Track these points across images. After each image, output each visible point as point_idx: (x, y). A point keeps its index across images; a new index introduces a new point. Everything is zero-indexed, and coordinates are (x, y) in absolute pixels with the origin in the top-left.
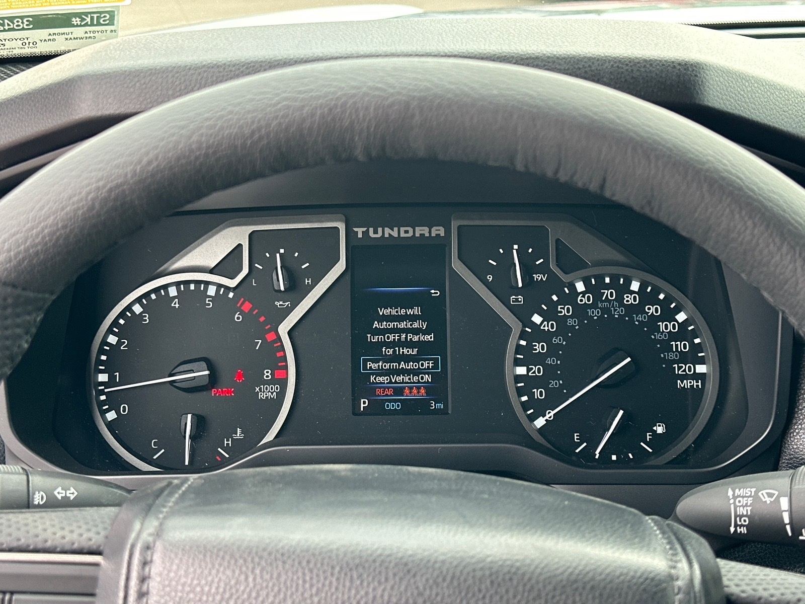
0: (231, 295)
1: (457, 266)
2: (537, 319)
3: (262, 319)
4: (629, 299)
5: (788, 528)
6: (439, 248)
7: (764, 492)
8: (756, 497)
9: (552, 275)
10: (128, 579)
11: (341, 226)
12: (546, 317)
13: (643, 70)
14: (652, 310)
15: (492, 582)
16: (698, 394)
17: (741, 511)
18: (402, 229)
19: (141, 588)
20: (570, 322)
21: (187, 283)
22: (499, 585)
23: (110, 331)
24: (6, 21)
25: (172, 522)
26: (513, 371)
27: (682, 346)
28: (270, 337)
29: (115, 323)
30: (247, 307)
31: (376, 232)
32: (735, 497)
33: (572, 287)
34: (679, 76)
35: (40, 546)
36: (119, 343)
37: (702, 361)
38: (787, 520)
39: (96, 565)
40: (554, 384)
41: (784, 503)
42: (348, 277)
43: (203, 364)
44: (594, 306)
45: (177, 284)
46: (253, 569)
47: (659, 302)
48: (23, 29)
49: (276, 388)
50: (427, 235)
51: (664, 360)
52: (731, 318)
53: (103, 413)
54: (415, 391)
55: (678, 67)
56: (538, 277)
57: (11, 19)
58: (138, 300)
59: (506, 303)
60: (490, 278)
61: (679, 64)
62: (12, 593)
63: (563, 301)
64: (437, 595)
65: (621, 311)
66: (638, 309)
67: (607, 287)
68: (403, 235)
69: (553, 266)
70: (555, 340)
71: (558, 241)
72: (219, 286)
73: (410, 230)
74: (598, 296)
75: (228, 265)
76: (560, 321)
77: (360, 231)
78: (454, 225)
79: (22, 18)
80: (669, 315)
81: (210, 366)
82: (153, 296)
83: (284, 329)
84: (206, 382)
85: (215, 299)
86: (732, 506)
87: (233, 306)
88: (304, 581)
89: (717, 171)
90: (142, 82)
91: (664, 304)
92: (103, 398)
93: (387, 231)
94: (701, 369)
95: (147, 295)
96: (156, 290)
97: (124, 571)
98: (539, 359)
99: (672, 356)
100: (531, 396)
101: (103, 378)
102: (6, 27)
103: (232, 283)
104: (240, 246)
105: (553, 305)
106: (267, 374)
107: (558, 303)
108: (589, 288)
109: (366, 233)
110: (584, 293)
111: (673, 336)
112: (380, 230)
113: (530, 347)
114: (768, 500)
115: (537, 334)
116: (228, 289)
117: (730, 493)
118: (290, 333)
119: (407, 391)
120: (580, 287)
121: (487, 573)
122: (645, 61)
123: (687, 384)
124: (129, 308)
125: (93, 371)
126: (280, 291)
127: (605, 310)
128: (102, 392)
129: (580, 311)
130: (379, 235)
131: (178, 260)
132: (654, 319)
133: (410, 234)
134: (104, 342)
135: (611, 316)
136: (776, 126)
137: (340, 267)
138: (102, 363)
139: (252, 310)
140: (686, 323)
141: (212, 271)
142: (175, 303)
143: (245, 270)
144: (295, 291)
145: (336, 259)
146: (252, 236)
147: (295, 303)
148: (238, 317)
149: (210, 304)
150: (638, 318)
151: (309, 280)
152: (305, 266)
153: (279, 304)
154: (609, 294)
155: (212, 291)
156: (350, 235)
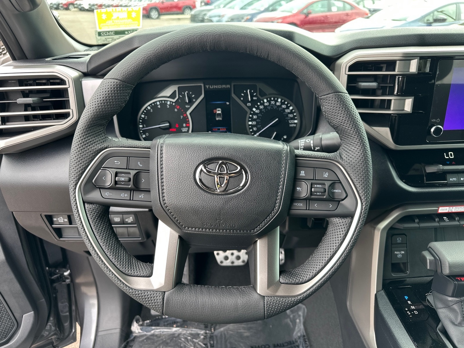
0: (174, 104)
1: (233, 95)
2: (254, 109)
3: (182, 110)
4: (278, 104)
5: (312, 148)
6: (228, 91)
7: (307, 140)
8: (305, 141)
9: (258, 98)
10: (158, 151)
11: (202, 85)
12: (257, 109)
13: (279, 33)
14: (284, 106)
15: (242, 149)
16: (295, 128)
17: (301, 145)
18: (219, 86)
19: (161, 152)
20: (263, 110)
21: (162, 101)
22: (244, 149)
23: (142, 114)
24: (107, 33)
25: (166, 140)
26: (248, 123)
27: (291, 116)
28: (185, 115)
29: (143, 112)
30: (178, 107)
31: (212, 86)
32: (300, 142)
33: (263, 101)
34: (288, 35)
35: (135, 146)
36: (145, 117)
37: (296, 119)
38: (312, 146)
39: (150, 151)
40: (259, 126)
41: (312, 142)
42: (205, 99)
43: (168, 122)
44: (269, 106)
45: (159, 101)
46: (187, 147)
47: (285, 104)
48: (112, 35)
49: (187, 129)
50: (225, 87)
51: (286, 119)
52: (303, 106)
53: (142, 135)
54: (223, 129)
55: (288, 33)
56: (254, 98)
57: (109, 32)
58: (149, 105)
59: (246, 105)
60: (242, 99)
61: (288, 32)
62: (129, 157)
63: (261, 104)
64: (229, 152)
65: (276, 107)
66: (280, 106)
67: (272, 100)
68: (219, 87)
69: (258, 95)
70: (259, 115)
71: (260, 89)
72: (171, 102)
73: (221, 86)
74: (270, 103)
75: (173, 96)
76: (261, 110)
77: (207, 86)
78: (233, 84)
79: (112, 32)
80: (288, 108)
81: (169, 123)
82: (153, 105)
83: (188, 113)
84: (168, 127)
85: (170, 105)
86: (300, 144)
87: (174, 107)
88: (199, 150)
89: (295, 51)
90: (151, 37)
91: (287, 105)
92: (141, 131)
93: (215, 86)
94: (296, 121)
95: (151, 104)
96: (154, 103)
97: (157, 149)
98: (255, 120)
99: (288, 118)
100: (253, 129)
101: (141, 126)
102: (107, 35)
103: (174, 101)
104: (175, 91)
105: (258, 106)
106: (184, 125)
107: (260, 105)
108: (268, 101)
109: (209, 87)
110: (266, 102)
111: (289, 113)
112: (213, 86)
113: (252, 117)
114: (308, 142)
115: (255, 114)
116: (173, 102)
117: (299, 141)
118: (190, 114)
119: (221, 129)
120: (265, 101)
121: (241, 147)
122: (280, 31)
123: (292, 125)
124: (146, 108)
125: (138, 124)
126: (187, 103)
127: (272, 107)
128: (141, 130)
129: (265, 107)
130: (213, 87)
131: (160, 94)
132: (284, 109)
133: (221, 87)
134: (141, 117)
135: (273, 108)
136: (313, 49)
137: (202, 96)
138: (141, 122)
139: (179, 108)
140: (292, 110)
141: (168, 97)
142: (159, 107)
143: (177, 97)
144: (191, 102)
145: (201, 94)
146: (179, 88)
147: (191, 106)
148: (176, 110)
149: (168, 107)
150: (280, 109)
151: (194, 100)
152: (193, 96)
153: (187, 106)
154: (273, 102)
155: (169, 103)
156: (205, 87)
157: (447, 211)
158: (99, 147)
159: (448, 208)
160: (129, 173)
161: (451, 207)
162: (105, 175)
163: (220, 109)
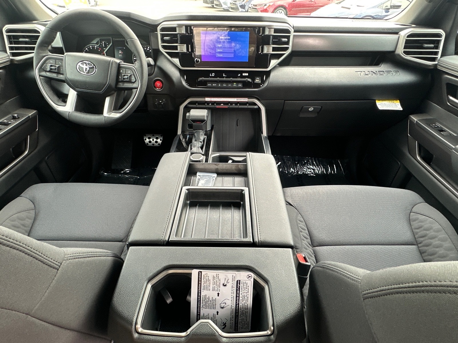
3: (102, 51)
4: (148, 49)
11: (111, 38)
19: (65, 58)
28: (103, 53)
29: (84, 51)
30: (100, 49)
42: (112, 45)
45: (91, 46)
73: (120, 39)
75: (97, 43)
82: (88, 47)
83: (105, 52)
87: (99, 49)
93: (117, 39)
103: (98, 46)
104: (98, 41)
109: (114, 39)
124: (85, 49)
131: (91, 42)
135: (146, 51)
141: (95, 44)
142: (91, 48)
143: (99, 44)
144: (106, 47)
145: (111, 43)
146: (100, 39)
147: (106, 49)
148: (99, 50)
149: (96, 49)
150: (149, 52)
151: (108, 46)
152: (107, 44)
153: (104, 49)
154: (145, 49)
155: (96, 47)
156: (112, 40)
157: (209, 100)
158: (44, 55)
159: (209, 98)
160: (56, 66)
161: (211, 98)
162: (47, 66)
163: (121, 51)
